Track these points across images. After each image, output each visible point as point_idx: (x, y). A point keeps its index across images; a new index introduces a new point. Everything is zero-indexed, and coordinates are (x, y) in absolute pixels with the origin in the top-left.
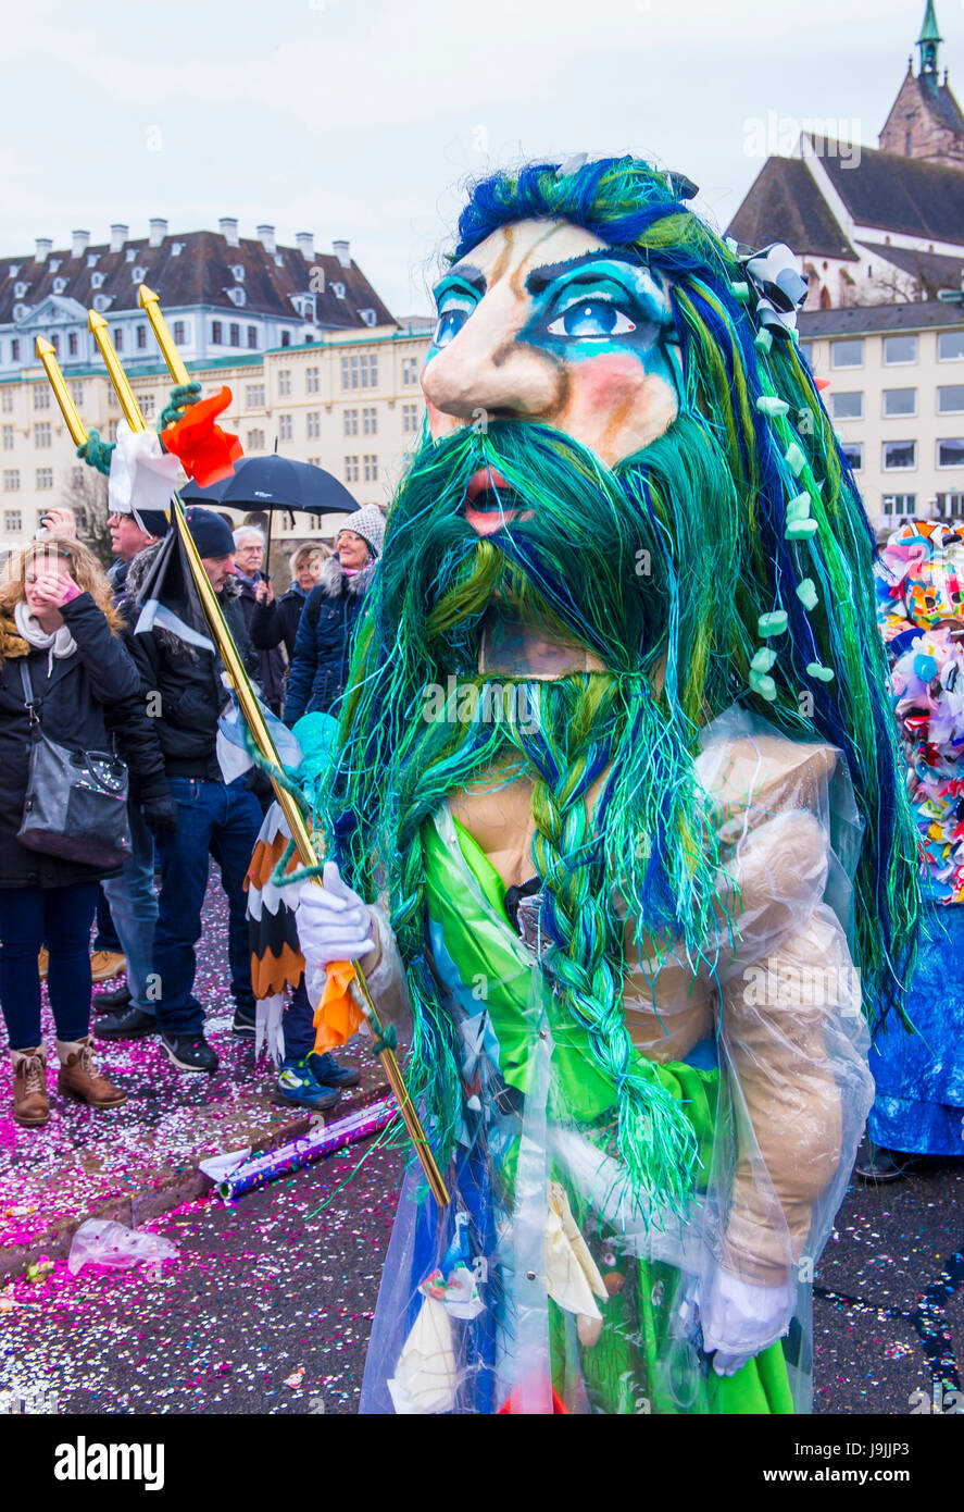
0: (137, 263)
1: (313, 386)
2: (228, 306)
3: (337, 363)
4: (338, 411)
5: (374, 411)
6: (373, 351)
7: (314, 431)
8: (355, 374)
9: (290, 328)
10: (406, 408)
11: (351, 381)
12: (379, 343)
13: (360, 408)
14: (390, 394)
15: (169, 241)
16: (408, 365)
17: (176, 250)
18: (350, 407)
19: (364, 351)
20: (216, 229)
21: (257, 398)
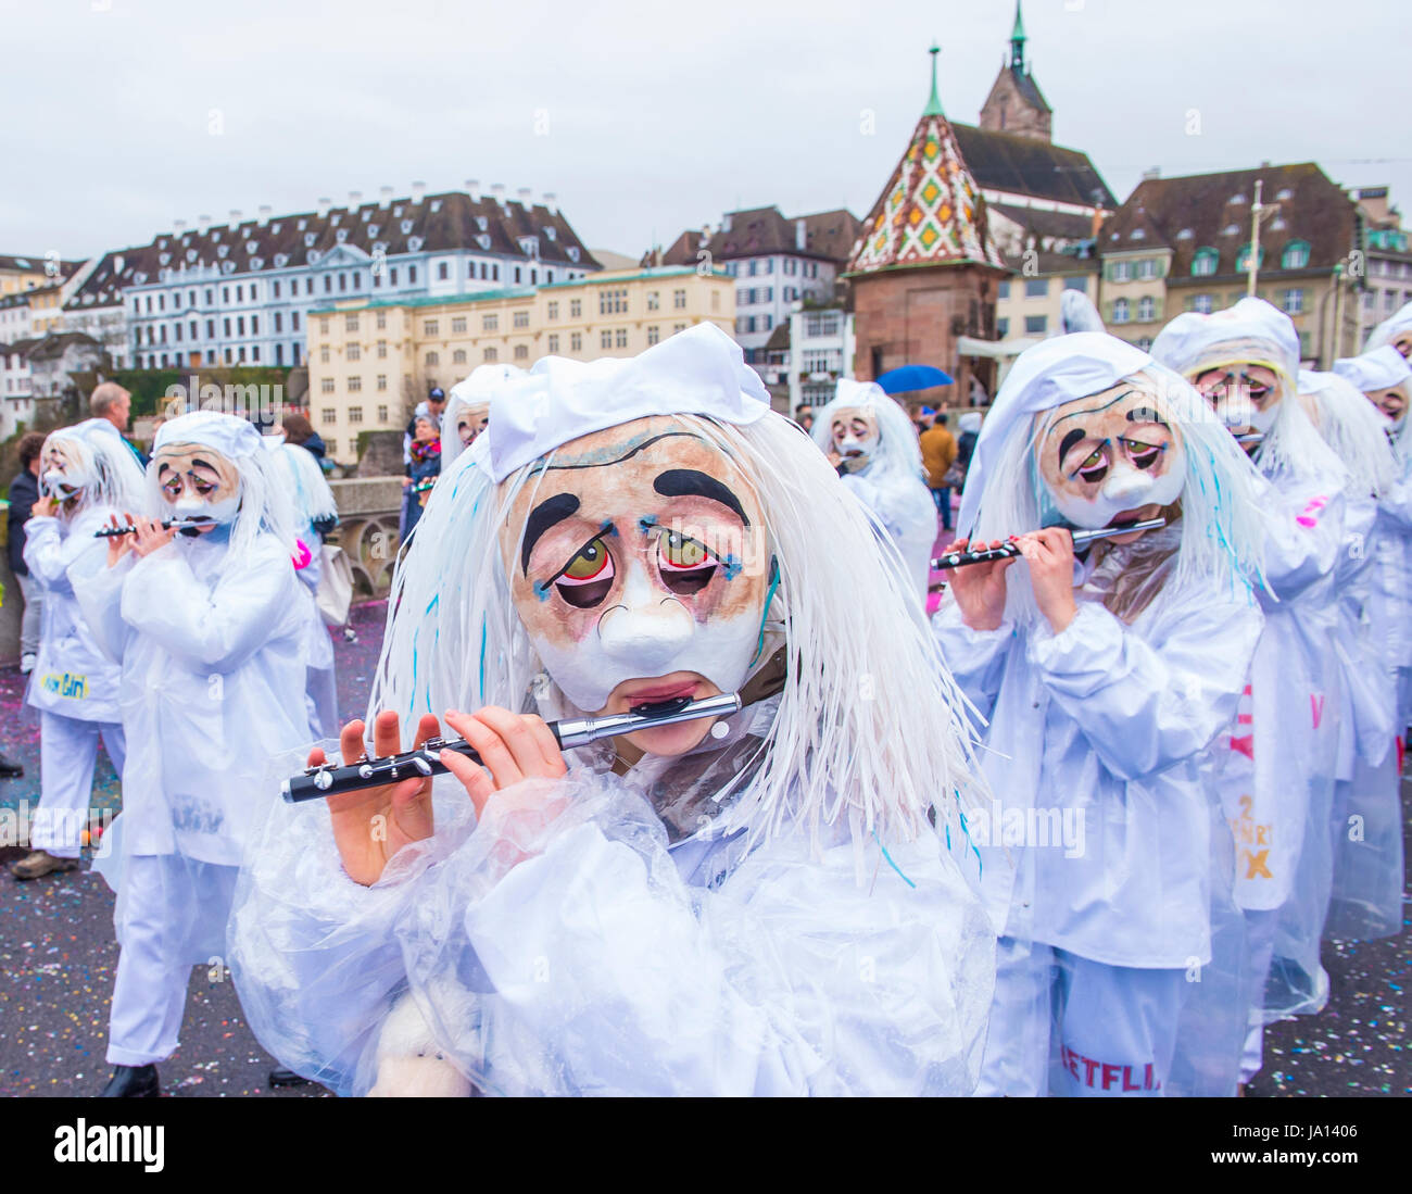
0: (403, 217)
1: (576, 312)
2: (476, 248)
3: (596, 296)
4: (596, 333)
5: (624, 331)
6: (624, 287)
7: (578, 345)
8: (610, 304)
9: (520, 265)
10: (650, 328)
11: (605, 309)
12: (630, 281)
13: (613, 329)
14: (638, 319)
15: (428, 200)
16: (652, 298)
17: (435, 207)
18: (606, 328)
19: (617, 287)
20: (463, 189)
21: (521, 321)
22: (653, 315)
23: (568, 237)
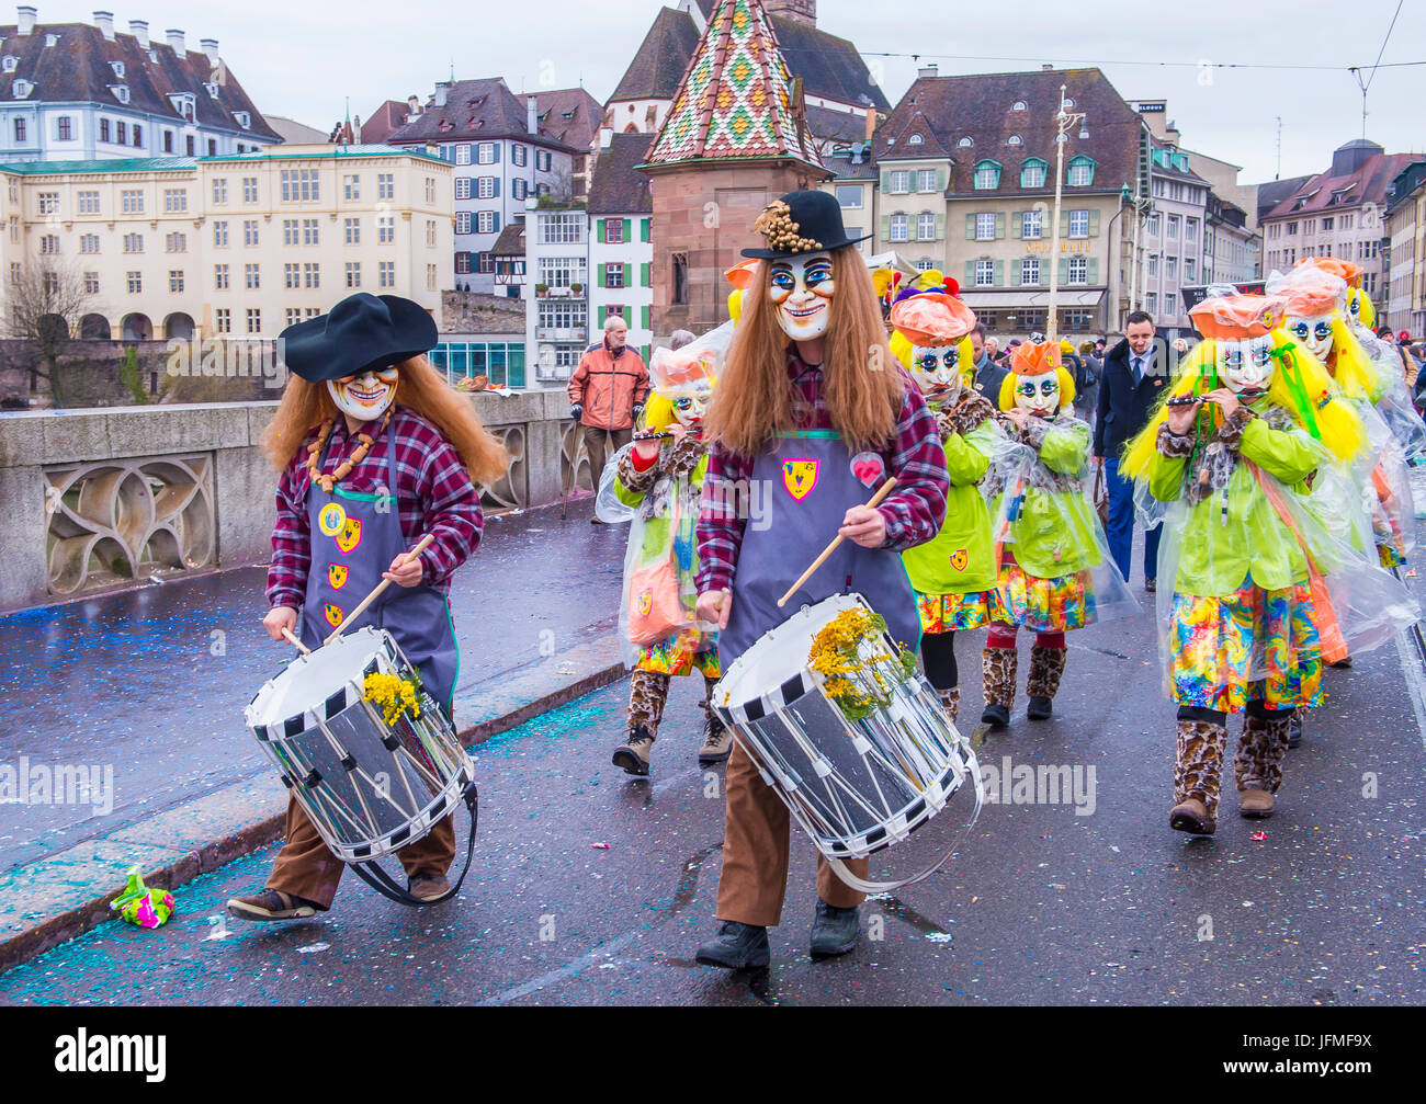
0: (7, 49)
1: (251, 195)
2: (113, 104)
3: (277, 176)
4: (278, 221)
5: (315, 222)
6: (314, 166)
7: (252, 238)
8: (295, 186)
9: (172, 128)
10: (348, 222)
11: (289, 193)
12: (321, 159)
13: (301, 218)
14: (333, 207)
15: (41, 30)
16: (349, 181)
17: (50, 41)
18: (291, 217)
19: (304, 166)
20: (91, 22)
21: (176, 202)
22: (351, 205)
23: (234, 96)
